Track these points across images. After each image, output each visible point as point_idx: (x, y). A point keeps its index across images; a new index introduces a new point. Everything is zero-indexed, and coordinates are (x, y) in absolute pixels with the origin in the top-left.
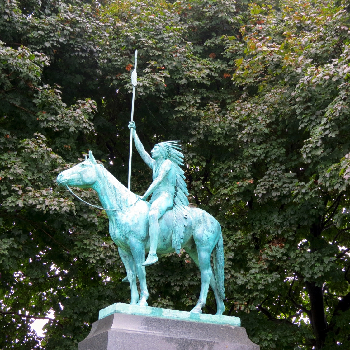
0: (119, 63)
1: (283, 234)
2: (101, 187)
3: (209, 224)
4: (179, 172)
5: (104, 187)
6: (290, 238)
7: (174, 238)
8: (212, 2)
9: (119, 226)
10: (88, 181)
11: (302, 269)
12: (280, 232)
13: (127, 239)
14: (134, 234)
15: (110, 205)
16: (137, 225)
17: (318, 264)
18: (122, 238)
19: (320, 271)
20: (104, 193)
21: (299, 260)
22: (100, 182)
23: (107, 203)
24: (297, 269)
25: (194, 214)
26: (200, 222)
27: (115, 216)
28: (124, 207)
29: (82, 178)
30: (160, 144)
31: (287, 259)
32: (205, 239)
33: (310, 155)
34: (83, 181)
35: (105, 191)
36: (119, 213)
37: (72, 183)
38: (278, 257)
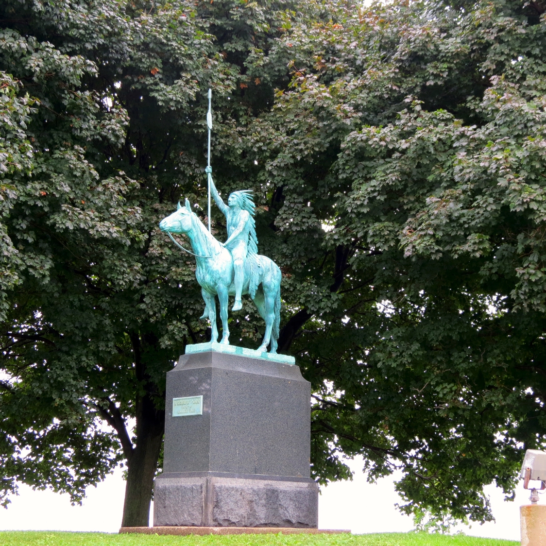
0: (145, 66)
1: (291, 265)
2: (195, 234)
3: (275, 273)
4: (251, 221)
5: (197, 235)
6: (297, 270)
7: (250, 285)
8: (238, 2)
9: (211, 273)
10: (186, 229)
11: (306, 301)
12: (289, 263)
13: (216, 284)
14: (222, 280)
15: (202, 252)
16: (224, 272)
17: (325, 300)
18: (212, 284)
19: (328, 306)
20: (197, 240)
21: (305, 293)
22: (194, 230)
23: (199, 249)
24: (302, 301)
25: (264, 263)
26: (269, 270)
27: (206, 262)
28: (214, 255)
29: (181, 226)
30: (236, 193)
31: (294, 290)
32: (272, 286)
33: (355, 211)
34: (182, 228)
35: (198, 239)
36: (210, 260)
37: (173, 230)
38: (286, 287)
